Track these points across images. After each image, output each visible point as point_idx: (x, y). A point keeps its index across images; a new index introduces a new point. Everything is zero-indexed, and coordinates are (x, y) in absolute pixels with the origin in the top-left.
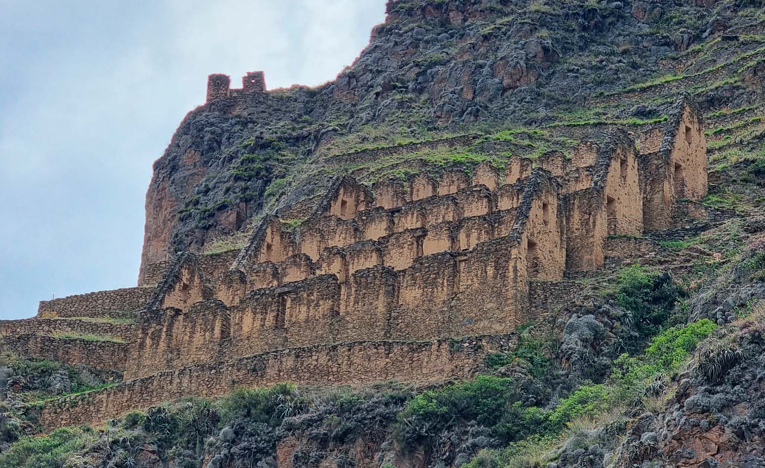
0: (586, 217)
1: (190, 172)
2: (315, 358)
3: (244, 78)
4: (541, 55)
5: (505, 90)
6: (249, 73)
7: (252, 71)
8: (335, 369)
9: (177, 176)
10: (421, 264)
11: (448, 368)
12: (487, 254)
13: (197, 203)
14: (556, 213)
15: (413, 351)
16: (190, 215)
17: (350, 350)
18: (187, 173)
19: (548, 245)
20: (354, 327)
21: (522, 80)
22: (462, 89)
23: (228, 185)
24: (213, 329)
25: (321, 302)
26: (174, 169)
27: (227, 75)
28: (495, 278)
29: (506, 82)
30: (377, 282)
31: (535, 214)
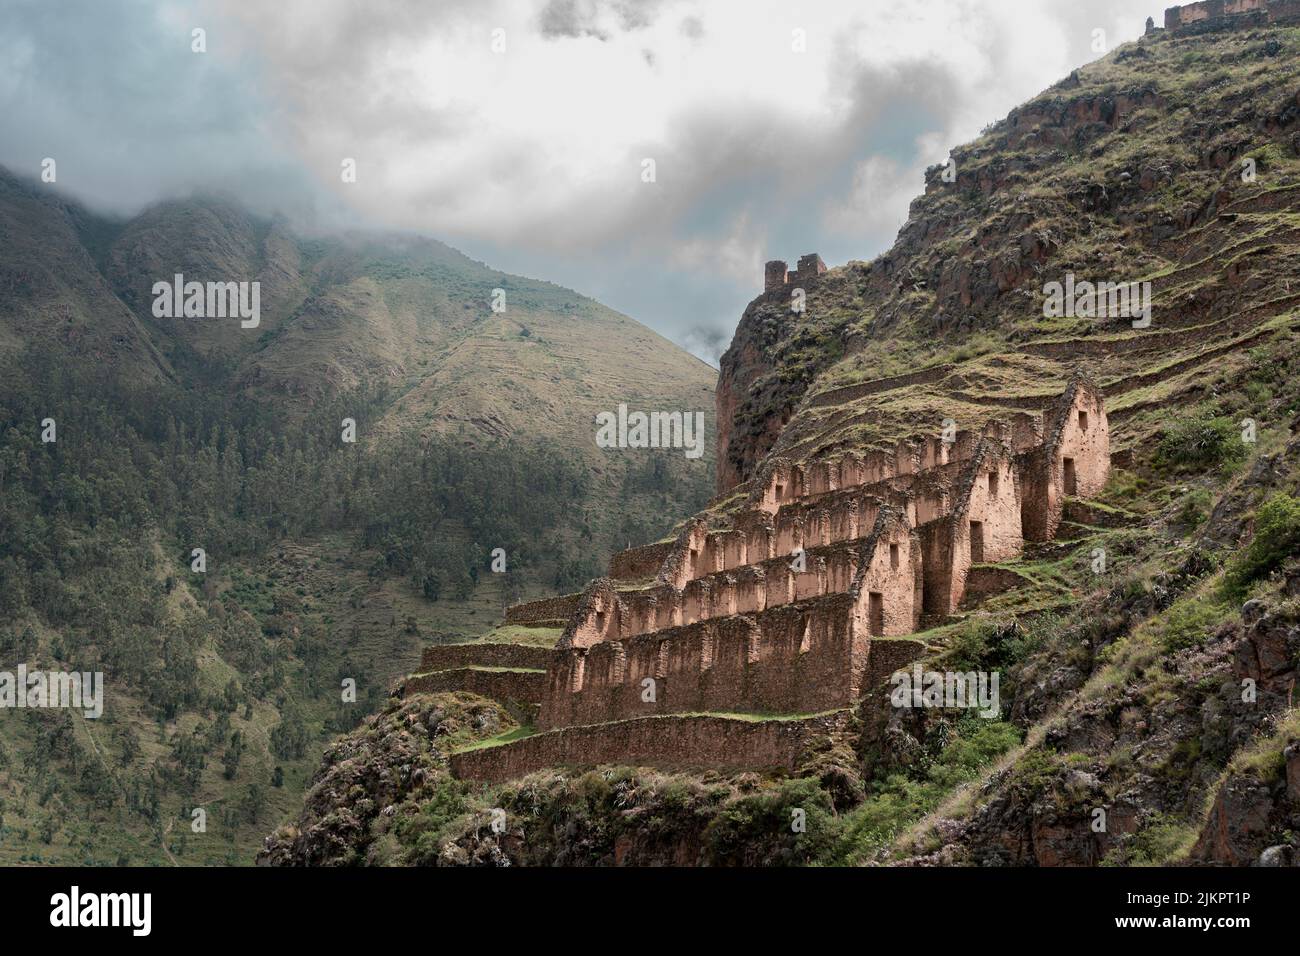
0: (946, 549)
1: (751, 368)
2: (667, 730)
3: (799, 262)
4: (1036, 250)
5: (1000, 293)
6: (803, 257)
7: (805, 255)
8: (683, 744)
9: (740, 372)
10: (773, 618)
11: (775, 752)
12: (828, 612)
13: (749, 407)
14: (908, 552)
15: (745, 731)
16: (744, 421)
17: (695, 724)
18: (748, 369)
19: (897, 592)
20: (718, 683)
21: (1017, 280)
22: (960, 294)
23: (775, 388)
24: (607, 674)
25: (692, 654)
26: (736, 366)
27: (784, 261)
28: (834, 639)
29: (1001, 285)
30: (737, 635)
31: (879, 561)
